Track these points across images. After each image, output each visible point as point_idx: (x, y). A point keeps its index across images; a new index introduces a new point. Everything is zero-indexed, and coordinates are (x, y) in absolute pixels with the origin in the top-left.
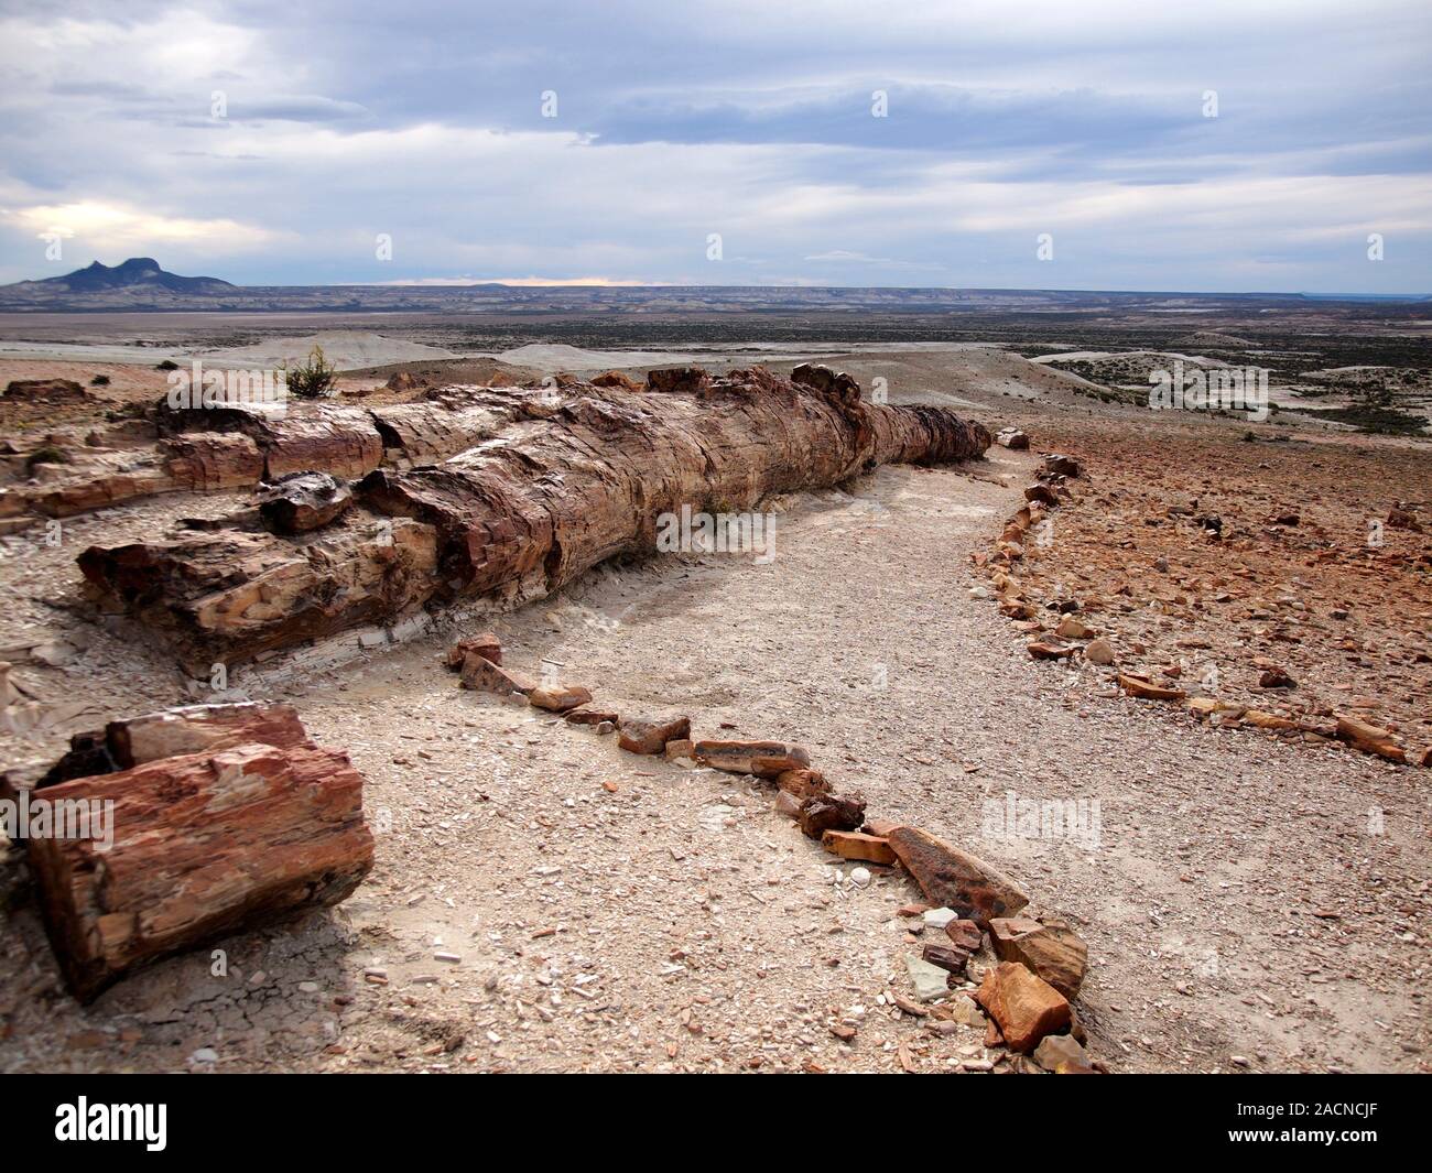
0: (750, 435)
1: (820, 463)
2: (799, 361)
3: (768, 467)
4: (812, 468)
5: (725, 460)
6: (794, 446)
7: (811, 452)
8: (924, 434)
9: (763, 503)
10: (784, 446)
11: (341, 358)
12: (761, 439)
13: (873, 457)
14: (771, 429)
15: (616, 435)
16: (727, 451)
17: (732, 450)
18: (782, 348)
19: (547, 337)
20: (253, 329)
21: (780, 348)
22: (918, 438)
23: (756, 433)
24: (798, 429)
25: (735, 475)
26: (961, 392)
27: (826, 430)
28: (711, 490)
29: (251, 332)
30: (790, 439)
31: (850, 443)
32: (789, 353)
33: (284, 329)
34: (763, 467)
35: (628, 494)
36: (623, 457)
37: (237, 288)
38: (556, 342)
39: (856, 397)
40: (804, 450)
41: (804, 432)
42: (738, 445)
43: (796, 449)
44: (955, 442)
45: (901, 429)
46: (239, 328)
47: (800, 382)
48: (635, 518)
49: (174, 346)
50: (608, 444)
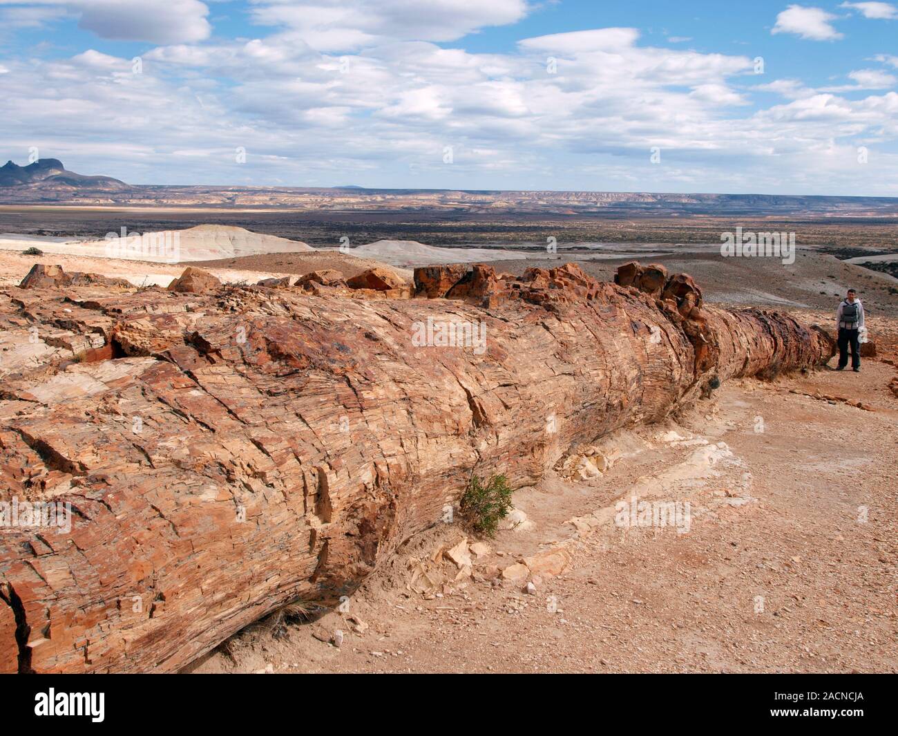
0: (554, 363)
1: (650, 393)
2: (625, 260)
3: (577, 408)
4: (640, 401)
5: (506, 407)
6: (616, 374)
7: (638, 379)
8: (767, 344)
9: (569, 461)
10: (601, 377)
11: (213, 249)
12: (568, 368)
13: (715, 377)
14: (584, 352)
15: (292, 383)
16: (512, 390)
17: (520, 390)
18: (610, 248)
19: (398, 234)
20: (140, 221)
21: (607, 248)
22: (762, 350)
23: (561, 358)
24: (622, 347)
25: (522, 430)
26: (780, 292)
27: (660, 349)
28: (480, 460)
29: (138, 224)
30: (610, 365)
31: (690, 363)
32: (616, 252)
33: (168, 222)
34: (570, 408)
35: (298, 498)
36: (299, 425)
37: (128, 186)
38: (404, 238)
39: (696, 305)
40: (629, 378)
41: (630, 353)
42: (530, 381)
43: (619, 379)
44: (799, 351)
45: (744, 339)
46: (128, 221)
47: (624, 285)
48: (311, 543)
49: (71, 235)
50: (274, 400)
